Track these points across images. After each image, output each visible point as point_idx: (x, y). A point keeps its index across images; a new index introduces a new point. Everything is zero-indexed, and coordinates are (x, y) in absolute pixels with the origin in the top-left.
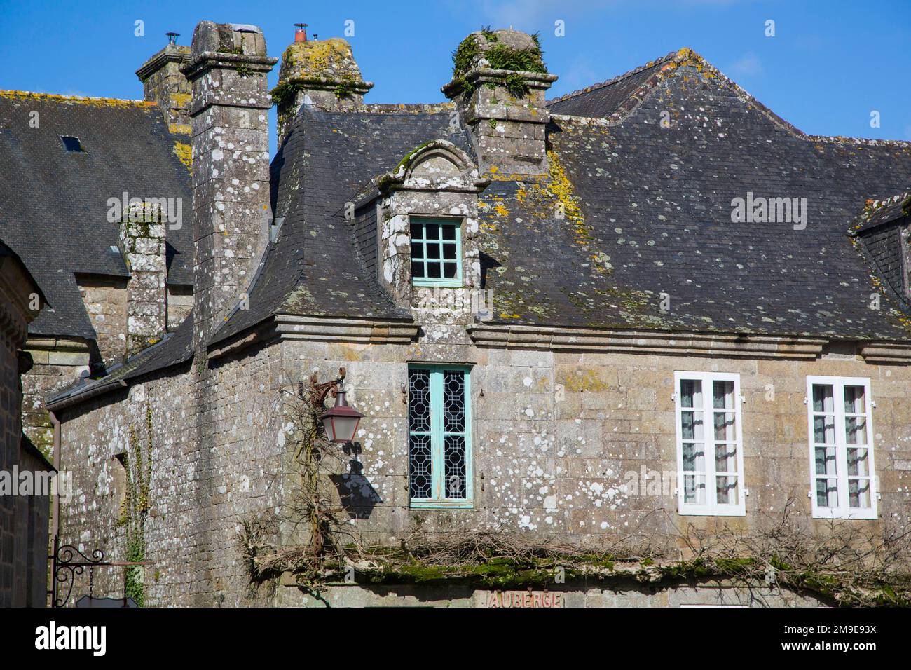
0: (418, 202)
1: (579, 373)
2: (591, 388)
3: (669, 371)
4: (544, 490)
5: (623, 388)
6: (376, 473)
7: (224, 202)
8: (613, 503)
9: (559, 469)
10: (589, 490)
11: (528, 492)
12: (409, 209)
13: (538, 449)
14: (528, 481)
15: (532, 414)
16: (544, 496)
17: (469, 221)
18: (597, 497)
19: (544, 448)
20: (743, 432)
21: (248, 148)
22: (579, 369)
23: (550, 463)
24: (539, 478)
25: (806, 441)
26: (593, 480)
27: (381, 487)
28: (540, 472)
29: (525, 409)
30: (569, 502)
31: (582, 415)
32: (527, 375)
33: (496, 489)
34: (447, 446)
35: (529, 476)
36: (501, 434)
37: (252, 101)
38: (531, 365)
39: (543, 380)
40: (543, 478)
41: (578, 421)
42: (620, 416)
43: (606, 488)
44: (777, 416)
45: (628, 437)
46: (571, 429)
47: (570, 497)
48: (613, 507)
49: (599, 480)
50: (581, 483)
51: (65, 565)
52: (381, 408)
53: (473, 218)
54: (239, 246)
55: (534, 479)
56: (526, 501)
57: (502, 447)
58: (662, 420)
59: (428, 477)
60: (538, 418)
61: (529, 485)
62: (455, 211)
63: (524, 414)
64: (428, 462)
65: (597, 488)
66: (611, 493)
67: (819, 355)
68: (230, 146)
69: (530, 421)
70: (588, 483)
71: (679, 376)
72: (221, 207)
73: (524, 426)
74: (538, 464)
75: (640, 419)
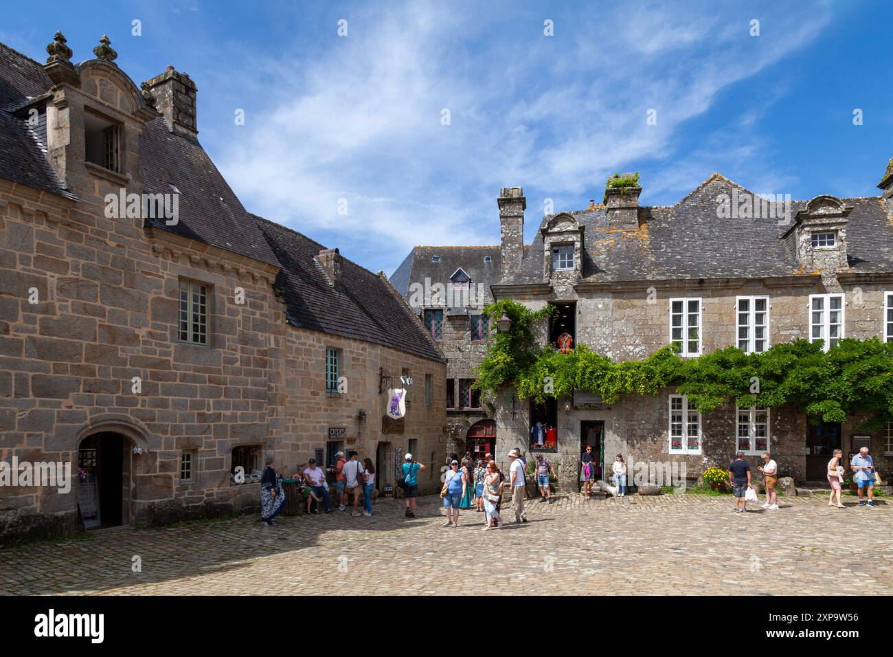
0: (554, 239)
1: (624, 301)
3: (667, 298)
5: (644, 307)
7: (505, 252)
8: (638, 353)
9: (614, 341)
10: (627, 349)
11: (599, 351)
12: (551, 241)
13: (604, 333)
17: (576, 243)
18: (630, 352)
19: (608, 333)
20: (703, 322)
21: (514, 232)
23: (610, 338)
25: (734, 324)
26: (629, 345)
28: (605, 342)
29: (599, 317)
30: (618, 354)
31: (625, 318)
32: (600, 303)
36: (587, 328)
37: (516, 214)
38: (602, 299)
39: (607, 305)
41: (623, 321)
42: (643, 318)
43: (635, 348)
44: (720, 314)
45: (646, 327)
46: (619, 325)
47: (618, 352)
48: (638, 355)
49: (632, 345)
50: (623, 346)
51: (385, 377)
53: (578, 241)
54: (511, 268)
57: (588, 333)
58: (663, 319)
60: (605, 321)
61: (600, 348)
62: (570, 240)
63: (598, 319)
65: (631, 348)
66: (637, 350)
67: (742, 286)
68: (508, 231)
69: (601, 322)
70: (627, 346)
71: (672, 300)
72: (504, 254)
73: (598, 324)
74: (604, 339)
75: (652, 319)
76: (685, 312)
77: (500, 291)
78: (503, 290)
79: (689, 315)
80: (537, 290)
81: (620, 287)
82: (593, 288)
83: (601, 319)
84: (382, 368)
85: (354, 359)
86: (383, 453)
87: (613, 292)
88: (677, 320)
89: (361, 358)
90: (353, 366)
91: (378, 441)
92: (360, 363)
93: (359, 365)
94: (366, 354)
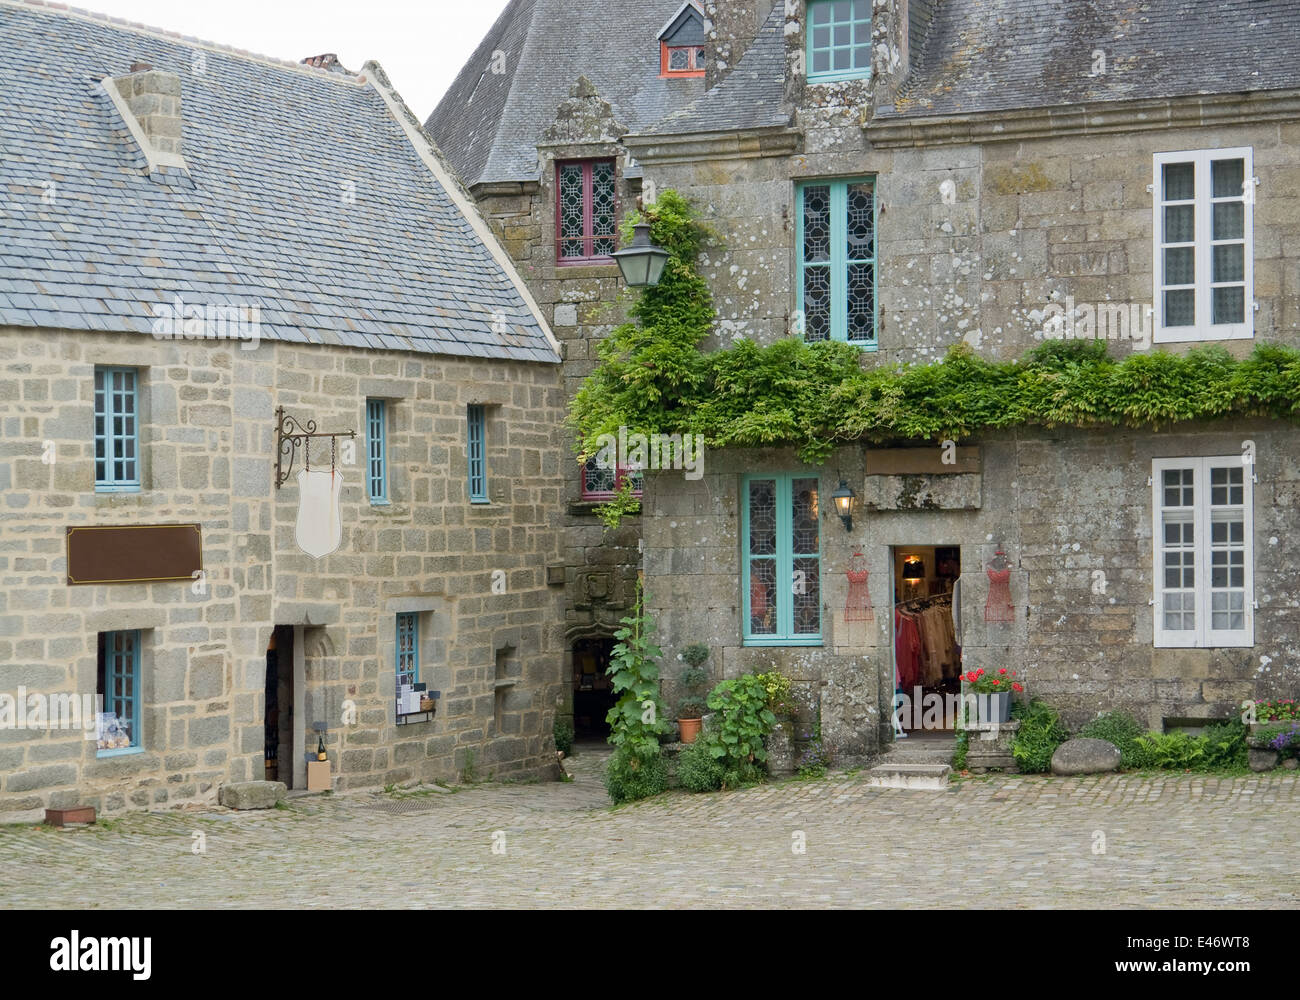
1: (1016, 171)
2: (1031, 188)
3: (1144, 154)
4: (962, 324)
5: (1076, 185)
6: (750, 316)
9: (985, 297)
10: (1025, 319)
11: (943, 328)
13: (956, 273)
14: (943, 314)
15: (950, 230)
16: (965, 331)
18: (1036, 328)
19: (966, 271)
20: (1258, 225)
22: (1017, 165)
23: (973, 289)
24: (957, 309)
26: (1032, 307)
27: (756, 333)
28: (959, 301)
29: (941, 223)
30: (998, 336)
31: (1019, 224)
32: (945, 180)
33: (901, 326)
34: (850, 277)
35: (945, 307)
36: (907, 258)
38: (950, 166)
39: (968, 184)
40: (963, 306)
41: (1013, 233)
42: (1073, 221)
45: (1082, 248)
47: (998, 330)
49: (1038, 307)
50: (1014, 312)
52: (758, 238)
55: (951, 310)
56: (939, 339)
57: (909, 274)
58: (1135, 220)
59: (826, 317)
60: (958, 233)
61: (944, 319)
63: (939, 230)
64: (826, 298)
65: (1036, 316)
69: (947, 238)
70: (1024, 311)
71: (1159, 160)
73: (938, 245)
74: (957, 292)
75: (1101, 222)
76: (1203, 199)
77: (650, 152)
78: (657, 150)
79: (1215, 206)
80: (757, 144)
81: (998, 128)
82: (919, 134)
83: (947, 227)
84: (280, 411)
85: (189, 393)
86: (304, 658)
87: (985, 145)
88: (1179, 222)
89: (209, 386)
90: (183, 413)
91: (271, 625)
92: (209, 401)
93: (205, 408)
94: (230, 373)
